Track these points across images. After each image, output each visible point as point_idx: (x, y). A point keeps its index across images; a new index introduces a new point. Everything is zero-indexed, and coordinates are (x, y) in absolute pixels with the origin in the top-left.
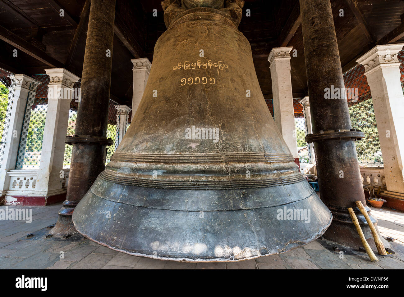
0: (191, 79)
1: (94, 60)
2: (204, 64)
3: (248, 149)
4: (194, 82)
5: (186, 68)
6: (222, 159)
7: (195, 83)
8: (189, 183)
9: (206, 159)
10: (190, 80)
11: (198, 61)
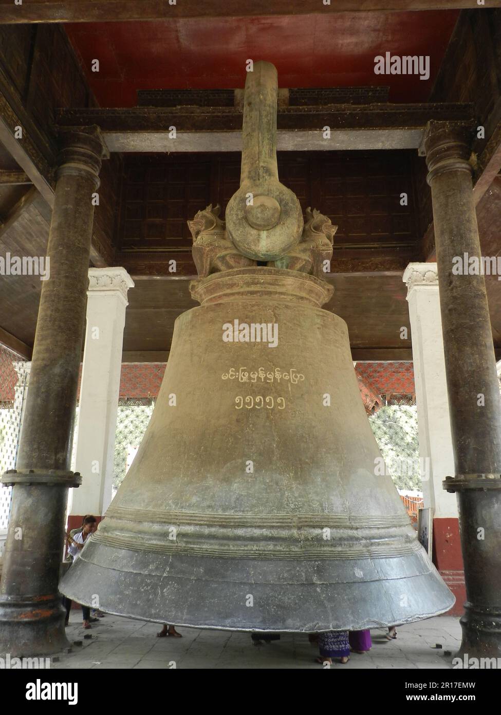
0: (251, 399)
1: (62, 324)
2: (269, 374)
3: (328, 509)
4: (255, 404)
5: (242, 379)
6: (294, 522)
7: (257, 407)
8: (253, 552)
9: (274, 522)
10: (249, 401)
11: (260, 369)
